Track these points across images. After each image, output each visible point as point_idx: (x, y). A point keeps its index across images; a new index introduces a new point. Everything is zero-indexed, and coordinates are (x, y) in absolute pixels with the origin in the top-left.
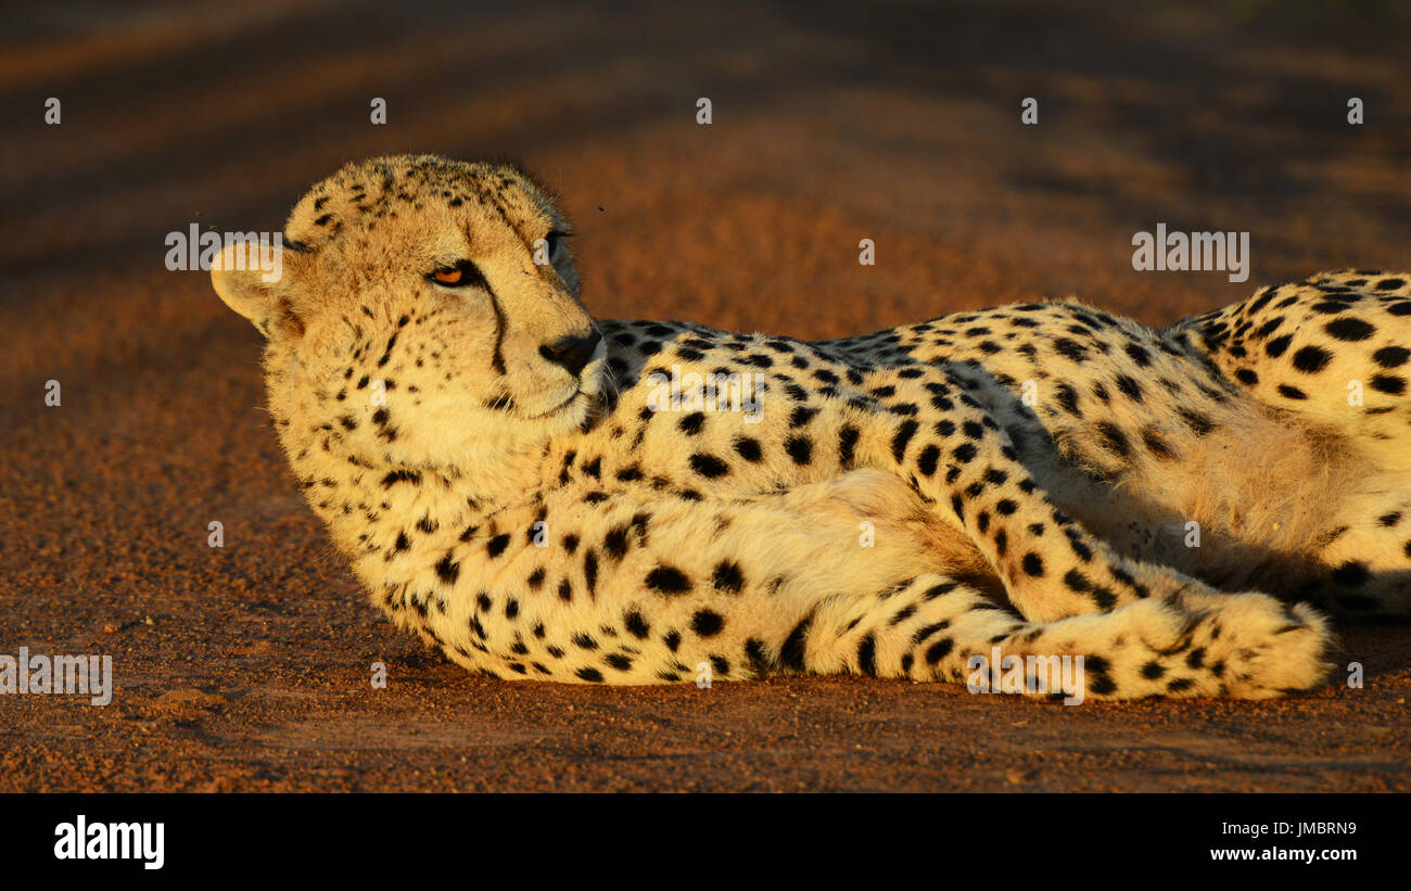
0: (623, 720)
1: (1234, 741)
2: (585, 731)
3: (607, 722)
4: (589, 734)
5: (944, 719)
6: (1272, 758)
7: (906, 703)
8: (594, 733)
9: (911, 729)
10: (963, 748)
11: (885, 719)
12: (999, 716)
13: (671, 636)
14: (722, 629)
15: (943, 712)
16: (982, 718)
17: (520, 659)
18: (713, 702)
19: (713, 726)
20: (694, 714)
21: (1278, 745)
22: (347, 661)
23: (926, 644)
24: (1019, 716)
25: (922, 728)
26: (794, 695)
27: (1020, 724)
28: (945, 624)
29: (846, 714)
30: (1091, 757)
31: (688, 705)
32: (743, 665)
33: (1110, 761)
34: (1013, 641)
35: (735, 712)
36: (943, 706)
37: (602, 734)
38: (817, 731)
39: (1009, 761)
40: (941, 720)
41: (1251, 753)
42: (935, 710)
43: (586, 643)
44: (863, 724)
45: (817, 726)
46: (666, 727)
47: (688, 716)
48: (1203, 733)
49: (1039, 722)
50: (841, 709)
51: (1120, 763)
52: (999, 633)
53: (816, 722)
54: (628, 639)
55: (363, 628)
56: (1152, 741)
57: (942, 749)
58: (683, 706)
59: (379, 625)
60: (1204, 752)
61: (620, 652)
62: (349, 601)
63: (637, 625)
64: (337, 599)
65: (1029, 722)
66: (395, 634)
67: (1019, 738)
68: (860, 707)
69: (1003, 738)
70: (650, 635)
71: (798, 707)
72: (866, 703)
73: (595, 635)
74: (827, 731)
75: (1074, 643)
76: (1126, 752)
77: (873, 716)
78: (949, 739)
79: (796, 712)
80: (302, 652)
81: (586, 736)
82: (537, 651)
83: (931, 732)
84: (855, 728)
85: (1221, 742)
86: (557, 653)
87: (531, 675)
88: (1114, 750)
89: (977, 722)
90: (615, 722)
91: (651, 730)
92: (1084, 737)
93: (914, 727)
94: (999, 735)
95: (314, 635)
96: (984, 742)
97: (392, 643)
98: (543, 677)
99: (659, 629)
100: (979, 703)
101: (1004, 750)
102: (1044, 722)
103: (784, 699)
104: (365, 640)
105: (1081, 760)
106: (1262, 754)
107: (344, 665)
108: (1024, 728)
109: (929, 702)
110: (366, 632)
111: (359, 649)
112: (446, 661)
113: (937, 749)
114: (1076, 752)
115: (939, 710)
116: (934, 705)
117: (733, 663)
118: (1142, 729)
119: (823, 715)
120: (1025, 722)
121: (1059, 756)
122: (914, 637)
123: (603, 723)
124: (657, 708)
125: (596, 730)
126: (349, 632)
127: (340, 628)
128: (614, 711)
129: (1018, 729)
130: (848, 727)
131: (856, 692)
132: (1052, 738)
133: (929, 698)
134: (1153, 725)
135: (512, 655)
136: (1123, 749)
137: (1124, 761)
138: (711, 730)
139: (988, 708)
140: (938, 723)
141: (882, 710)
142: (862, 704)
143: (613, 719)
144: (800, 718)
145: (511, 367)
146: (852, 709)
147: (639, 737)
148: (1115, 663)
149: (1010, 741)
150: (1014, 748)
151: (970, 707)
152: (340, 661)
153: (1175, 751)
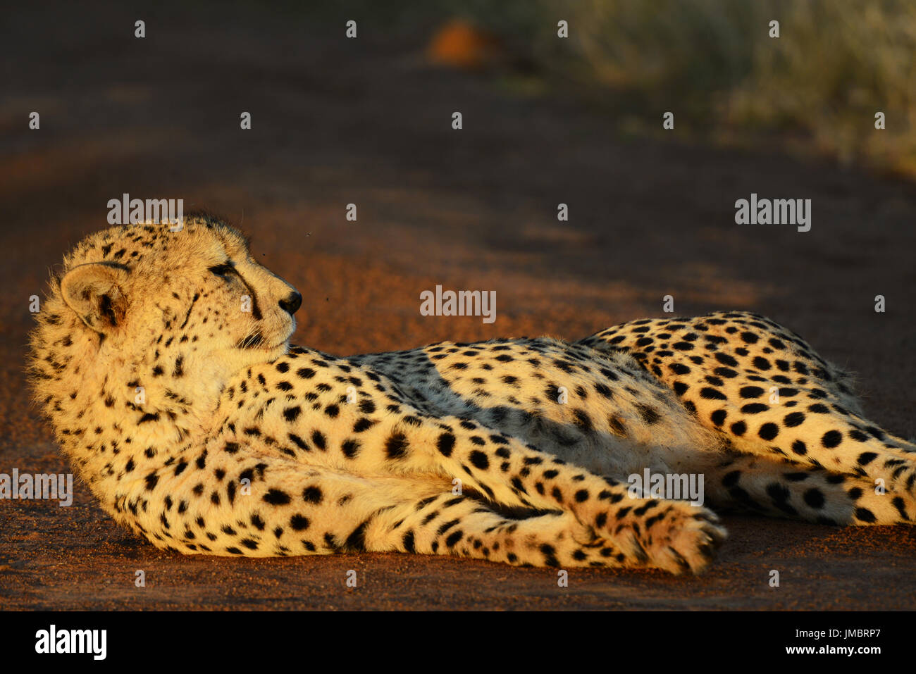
0: (258, 578)
1: (634, 589)
2: (234, 586)
3: (248, 580)
4: (237, 588)
5: (455, 576)
6: (657, 599)
7: (432, 567)
8: (239, 587)
9: (435, 583)
10: (468, 594)
11: (418, 576)
12: (489, 574)
13: (277, 530)
14: (308, 526)
15: (454, 572)
16: (479, 576)
17: (191, 541)
18: (313, 567)
19: (311, 582)
20: (301, 575)
21: (661, 591)
22: (86, 544)
23: (446, 535)
24: (501, 574)
25: (442, 582)
26: (362, 563)
27: (502, 579)
28: (457, 521)
29: (395, 574)
30: (546, 599)
31: (297, 569)
32: (324, 547)
33: (558, 601)
34: (500, 531)
35: (327, 573)
36: (454, 569)
37: (245, 588)
38: (377, 585)
39: (496, 602)
40: (453, 577)
41: (644, 596)
42: (448, 571)
43: (229, 531)
44: (405, 580)
45: (377, 582)
46: (284, 582)
47: (297, 576)
48: (615, 584)
49: (513, 578)
50: (391, 571)
51: (564, 603)
52: (491, 526)
53: (376, 579)
54: (253, 530)
55: (96, 524)
56: (584, 589)
57: (454, 595)
58: (294, 569)
59: (105, 522)
60: (615, 595)
61: (250, 538)
62: (86, 507)
63: (258, 522)
64: (79, 506)
65: (508, 578)
66: (116, 527)
67: (502, 588)
68: (403, 570)
69: (491, 588)
70: (265, 529)
71: (365, 570)
72: (407, 567)
73: (235, 527)
74: (383, 585)
75: (535, 535)
76: (568, 596)
77: (412, 575)
78: (458, 589)
79: (364, 573)
80: (58, 538)
81: (235, 589)
82: (200, 537)
83: (447, 584)
84: (400, 583)
85: (626, 589)
86: (212, 537)
87: (199, 551)
88: (560, 595)
89: (476, 578)
90: (253, 580)
91: (274, 584)
92: (542, 587)
93: (438, 582)
94: (490, 586)
95: (65, 528)
96: (480, 590)
97: (113, 533)
98: (206, 553)
99: (271, 525)
100: (476, 567)
101: (493, 595)
102: (516, 578)
103: (356, 565)
104: (97, 530)
105: (540, 601)
106: (651, 596)
107: (84, 546)
108: (505, 582)
109: (446, 566)
110: (98, 525)
111: (94, 536)
112: (148, 543)
113: (451, 595)
114: (537, 595)
115: (452, 571)
116: (449, 568)
117: (317, 545)
118: (577, 582)
119: (381, 575)
120: (505, 578)
121: (527, 599)
122: (438, 531)
123: (245, 581)
124: (278, 571)
125: (241, 585)
126: (87, 526)
127: (82, 523)
128: (253, 573)
129: (501, 582)
130: (396, 582)
131: (400, 560)
132: (522, 588)
133: (445, 564)
134: (584, 579)
135: (186, 539)
136: (566, 594)
137: (566, 601)
138: (311, 584)
139: (482, 570)
140: (452, 579)
141: (417, 571)
142: (405, 568)
143: (251, 578)
144: (367, 577)
145: (266, 314)
146: (398, 571)
147: (268, 589)
148: (557, 549)
149: (496, 590)
150: (499, 594)
151: (471, 569)
152: (82, 544)
153: (597, 594)
